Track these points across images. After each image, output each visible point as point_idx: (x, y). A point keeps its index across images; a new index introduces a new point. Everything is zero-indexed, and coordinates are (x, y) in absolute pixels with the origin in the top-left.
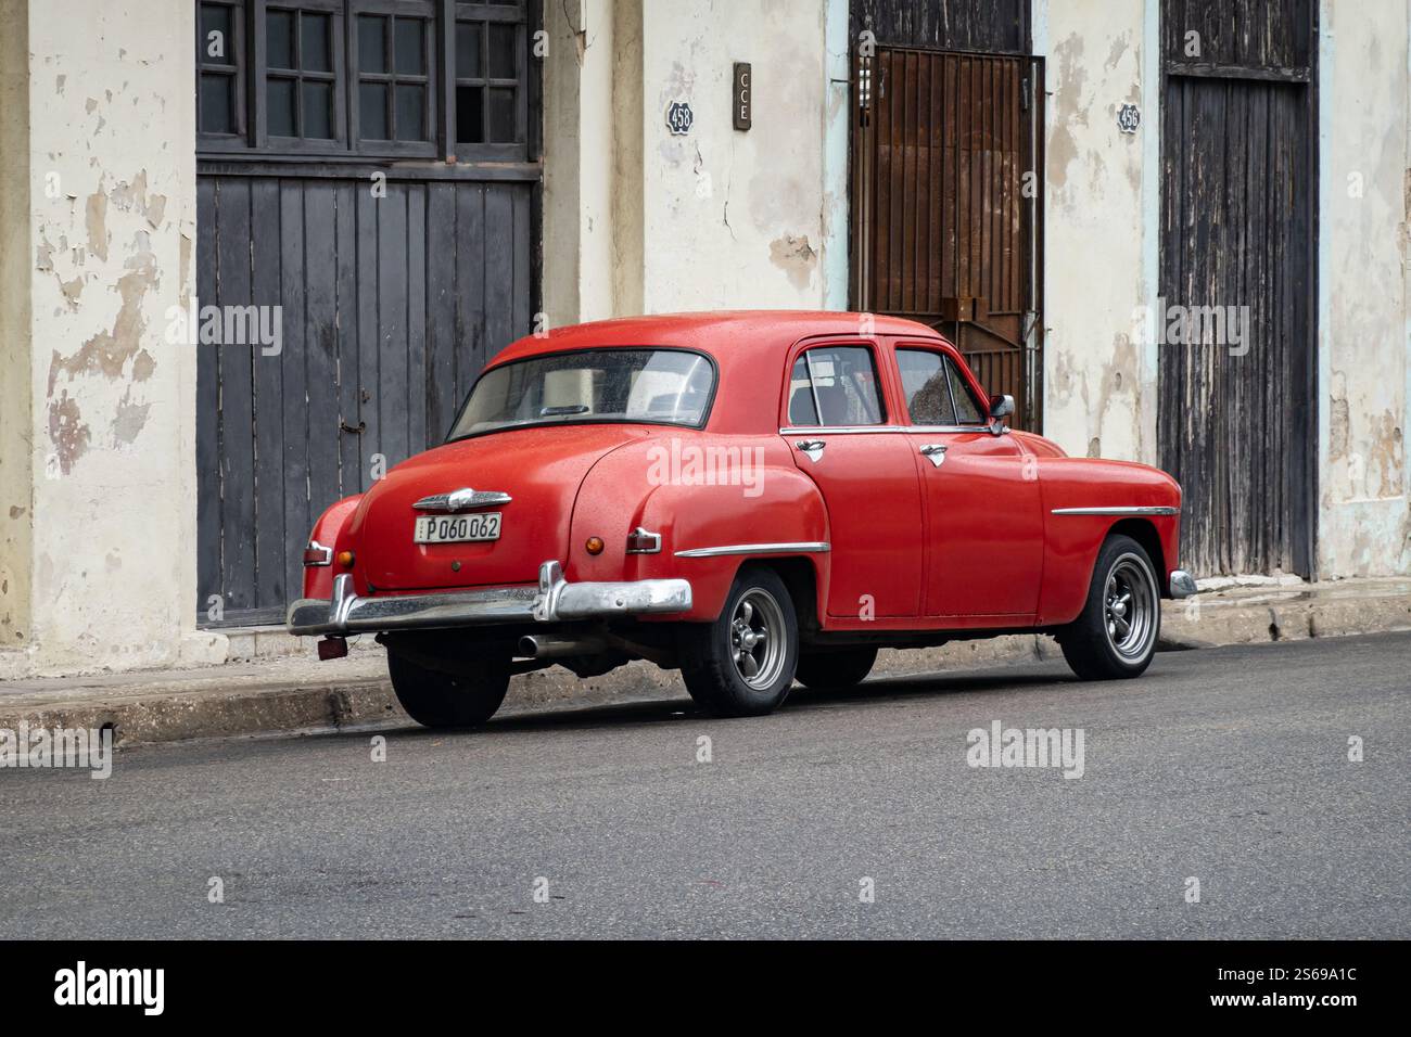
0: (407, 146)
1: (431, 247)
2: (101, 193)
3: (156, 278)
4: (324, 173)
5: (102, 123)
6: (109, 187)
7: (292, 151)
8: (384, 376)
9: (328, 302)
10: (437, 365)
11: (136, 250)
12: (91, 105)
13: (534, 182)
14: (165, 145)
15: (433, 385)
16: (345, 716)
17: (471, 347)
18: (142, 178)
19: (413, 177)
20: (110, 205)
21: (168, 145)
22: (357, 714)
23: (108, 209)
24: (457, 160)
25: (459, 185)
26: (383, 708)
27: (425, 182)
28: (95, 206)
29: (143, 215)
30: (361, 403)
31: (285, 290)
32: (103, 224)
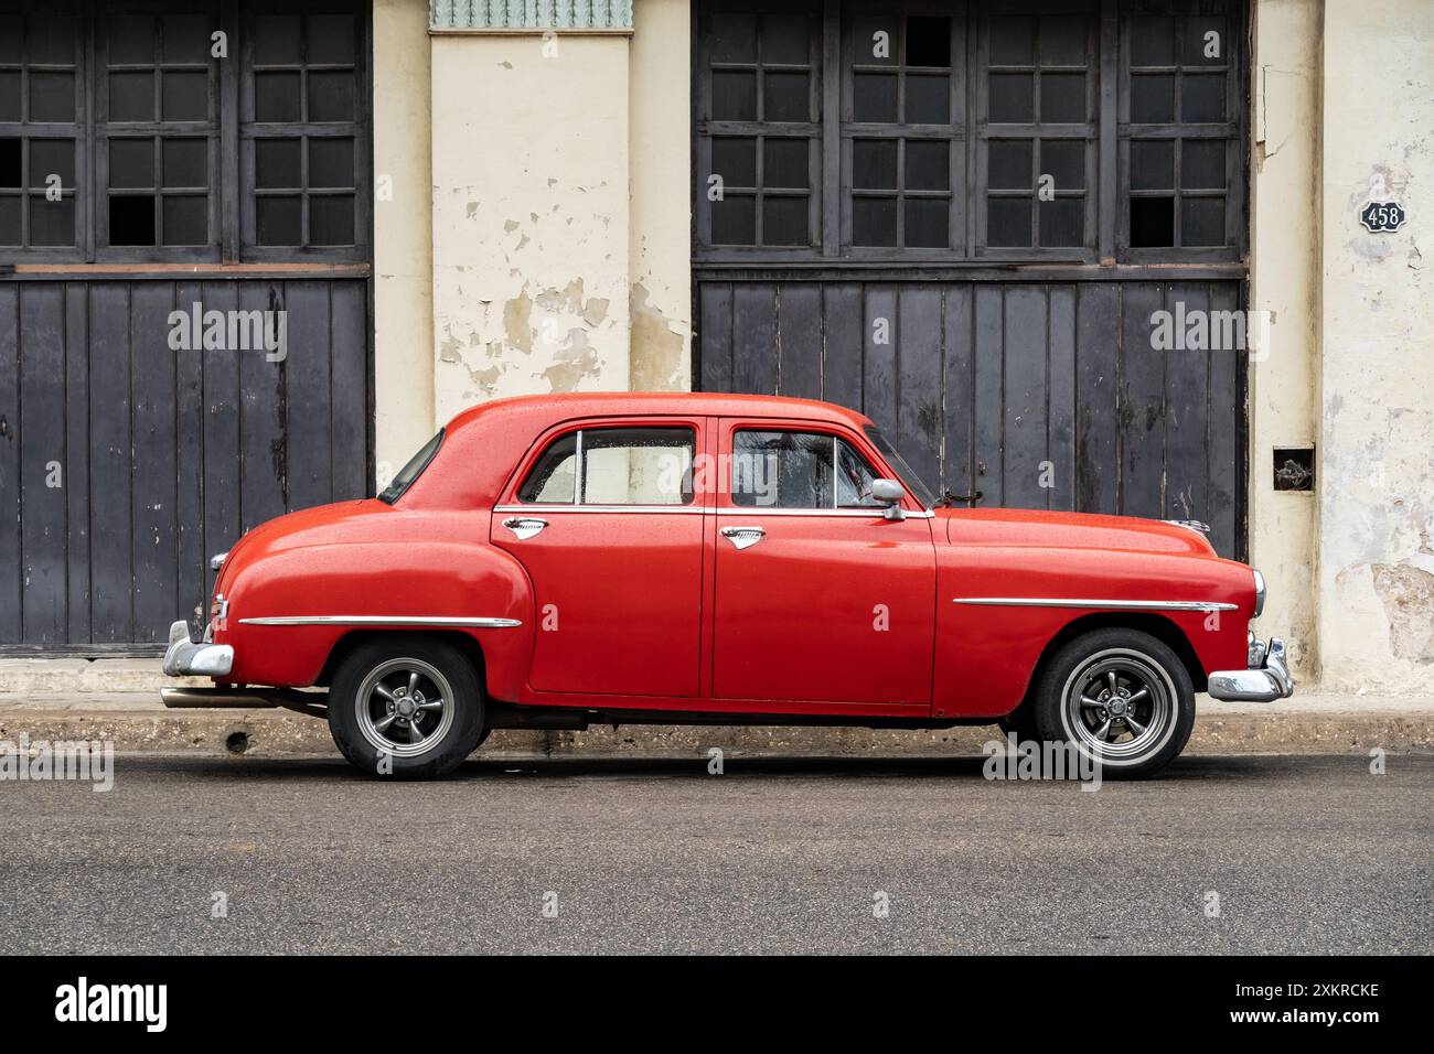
0: (1051, 252)
1: (1081, 340)
2: (523, 296)
3: (596, 367)
4: (922, 277)
5: (525, 240)
6: (532, 293)
7: (891, 259)
8: (1010, 452)
9: (930, 387)
10: (1091, 444)
11: (570, 344)
12: (510, 226)
13: (1238, 281)
14: (608, 257)
15: (1085, 461)
16: (562, 745)
17: (1143, 429)
18: (579, 285)
19: (1051, 278)
20: (535, 307)
21: (612, 258)
22: (581, 744)
23: (533, 311)
24: (1117, 262)
25: (1127, 285)
26: (620, 740)
27: (1076, 282)
28: (516, 310)
29: (579, 315)
30: (977, 476)
31: (869, 378)
32: (528, 325)
